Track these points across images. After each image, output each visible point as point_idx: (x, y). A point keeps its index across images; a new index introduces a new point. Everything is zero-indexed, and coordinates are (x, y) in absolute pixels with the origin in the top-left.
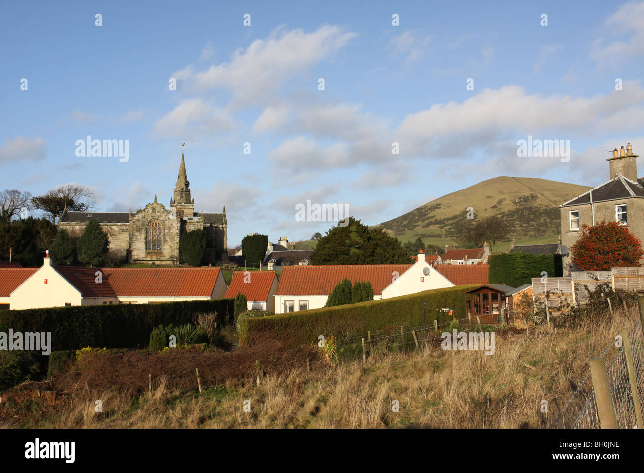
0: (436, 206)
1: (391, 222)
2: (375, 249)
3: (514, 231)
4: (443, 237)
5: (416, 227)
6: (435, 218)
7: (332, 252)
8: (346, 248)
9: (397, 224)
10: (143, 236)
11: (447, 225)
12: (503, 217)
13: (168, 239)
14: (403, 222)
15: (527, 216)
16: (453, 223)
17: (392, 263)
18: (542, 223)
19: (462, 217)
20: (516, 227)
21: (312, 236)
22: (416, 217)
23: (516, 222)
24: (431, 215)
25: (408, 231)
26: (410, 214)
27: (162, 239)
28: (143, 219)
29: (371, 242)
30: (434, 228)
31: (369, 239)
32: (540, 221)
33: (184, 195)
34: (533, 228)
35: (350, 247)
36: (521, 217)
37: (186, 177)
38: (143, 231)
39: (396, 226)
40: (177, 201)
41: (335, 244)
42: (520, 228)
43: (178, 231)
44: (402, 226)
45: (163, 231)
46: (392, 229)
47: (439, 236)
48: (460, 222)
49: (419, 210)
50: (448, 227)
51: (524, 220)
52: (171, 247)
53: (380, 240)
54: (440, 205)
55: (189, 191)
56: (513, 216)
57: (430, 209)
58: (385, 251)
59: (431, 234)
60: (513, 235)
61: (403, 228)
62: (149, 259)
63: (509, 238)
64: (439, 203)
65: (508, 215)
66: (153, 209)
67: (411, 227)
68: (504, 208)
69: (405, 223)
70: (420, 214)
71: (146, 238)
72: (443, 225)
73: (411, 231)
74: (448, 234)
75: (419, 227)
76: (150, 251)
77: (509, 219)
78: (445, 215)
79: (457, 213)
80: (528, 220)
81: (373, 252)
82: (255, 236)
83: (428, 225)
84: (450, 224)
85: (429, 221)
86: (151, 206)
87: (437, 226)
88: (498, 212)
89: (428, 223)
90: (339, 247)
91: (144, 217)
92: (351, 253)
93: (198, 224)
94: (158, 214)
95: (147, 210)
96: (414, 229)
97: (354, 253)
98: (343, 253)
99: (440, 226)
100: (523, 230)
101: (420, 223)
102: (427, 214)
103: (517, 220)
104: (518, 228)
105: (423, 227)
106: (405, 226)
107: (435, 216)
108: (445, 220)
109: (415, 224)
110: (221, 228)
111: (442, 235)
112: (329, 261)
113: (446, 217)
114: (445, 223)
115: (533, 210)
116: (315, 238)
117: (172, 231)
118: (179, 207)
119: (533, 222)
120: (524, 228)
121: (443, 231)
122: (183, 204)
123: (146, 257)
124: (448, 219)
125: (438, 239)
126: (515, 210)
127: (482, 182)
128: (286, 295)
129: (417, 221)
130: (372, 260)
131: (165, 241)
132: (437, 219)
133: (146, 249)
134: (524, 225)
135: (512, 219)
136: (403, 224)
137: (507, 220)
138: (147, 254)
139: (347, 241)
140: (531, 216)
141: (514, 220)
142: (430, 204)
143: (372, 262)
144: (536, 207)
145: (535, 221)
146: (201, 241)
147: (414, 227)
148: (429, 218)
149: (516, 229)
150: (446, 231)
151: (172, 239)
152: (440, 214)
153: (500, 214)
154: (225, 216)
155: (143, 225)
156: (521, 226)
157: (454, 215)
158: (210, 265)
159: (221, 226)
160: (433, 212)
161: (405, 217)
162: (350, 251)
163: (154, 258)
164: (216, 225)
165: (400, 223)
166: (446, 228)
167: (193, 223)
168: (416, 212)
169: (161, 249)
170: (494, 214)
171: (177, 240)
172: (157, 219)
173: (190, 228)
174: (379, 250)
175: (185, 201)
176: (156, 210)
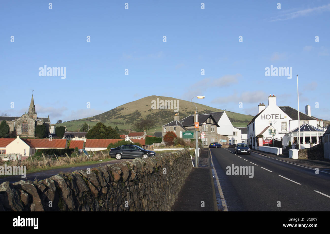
0: (121, 109)
1: (98, 116)
2: (109, 133)
3: (158, 122)
4: (124, 124)
5: (112, 119)
6: (121, 115)
7: (94, 134)
8: (99, 133)
9: (102, 117)
10: (21, 127)
11: (126, 118)
12: (153, 115)
13: (30, 128)
14: (105, 116)
15: (164, 116)
16: (130, 117)
17: (114, 138)
18: (171, 119)
19: (134, 114)
20: (159, 120)
21: (57, 121)
22: (111, 114)
23: (160, 118)
24: (119, 113)
25: (107, 121)
26: (108, 112)
27: (28, 128)
28: (21, 120)
29: (107, 131)
30: (120, 120)
31: (107, 130)
32: (170, 118)
33: (33, 110)
34: (167, 121)
35: (100, 132)
36: (162, 116)
37: (34, 104)
38: (21, 125)
39: (101, 118)
40: (31, 113)
41: (96, 132)
42: (161, 121)
43: (34, 125)
44: (105, 118)
45: (28, 125)
46: (99, 120)
47: (123, 124)
48: (133, 117)
49: (113, 110)
50: (127, 119)
51: (163, 117)
52: (31, 131)
53: (110, 130)
54: (123, 108)
55: (35, 109)
56: (158, 115)
57: (118, 110)
58: (112, 134)
59: (119, 122)
60: (158, 124)
61: (105, 119)
62: (23, 135)
63: (156, 126)
64: (122, 107)
65: (156, 114)
66: (25, 117)
67: (108, 119)
68: (154, 111)
69: (106, 116)
70: (114, 112)
71: (22, 127)
72: (124, 118)
73: (109, 121)
74: (127, 123)
75: (113, 119)
76: (24, 132)
77: (156, 116)
78: (126, 113)
79: (132, 112)
80: (165, 117)
81: (108, 134)
82: (60, 127)
83: (117, 118)
84: (128, 118)
85: (118, 116)
86: (24, 115)
87: (122, 118)
88: (151, 113)
89: (117, 117)
90: (97, 133)
91: (21, 119)
92: (101, 134)
93: (42, 122)
94: (27, 118)
95: (22, 117)
96: (110, 120)
97: (102, 135)
98: (98, 135)
99: (123, 118)
100: (163, 122)
101: (113, 117)
102: (117, 113)
103: (160, 117)
104: (160, 121)
105: (115, 119)
106: (106, 118)
107: (121, 114)
108: (126, 116)
109: (111, 117)
110: (48, 124)
111: (124, 123)
112: (93, 137)
113: (126, 114)
114: (125, 118)
115: (167, 112)
116: (59, 123)
117: (32, 125)
118: (31, 115)
119: (167, 118)
120: (163, 121)
121: (125, 121)
122: (33, 114)
123: (22, 134)
124: (127, 115)
125: (122, 125)
126: (159, 112)
127: (144, 98)
128: (88, 147)
129: (112, 116)
130: (108, 137)
131: (29, 128)
132: (122, 115)
133: (22, 131)
134: (163, 120)
135: (157, 116)
136: (105, 117)
137: (155, 117)
138: (22, 133)
139: (100, 131)
140: (166, 115)
141: (159, 117)
142: (118, 108)
143: (108, 138)
144: (169, 111)
145: (168, 118)
146: (44, 129)
147: (111, 119)
148: (118, 114)
149: (159, 121)
150: (126, 121)
151: (32, 128)
152: (123, 113)
153: (152, 114)
154: (49, 119)
155: (21, 122)
156: (162, 120)
157: (130, 114)
158: (46, 138)
159: (48, 123)
160: (120, 112)
161: (106, 113)
162: (100, 134)
163: (25, 135)
164: (46, 123)
165: (103, 117)
166: (126, 119)
167: (39, 122)
168: (111, 111)
169: (27, 132)
170: (150, 114)
171: (34, 128)
172: (26, 120)
173: (39, 124)
174: (110, 134)
175: (34, 113)
176: (26, 117)
